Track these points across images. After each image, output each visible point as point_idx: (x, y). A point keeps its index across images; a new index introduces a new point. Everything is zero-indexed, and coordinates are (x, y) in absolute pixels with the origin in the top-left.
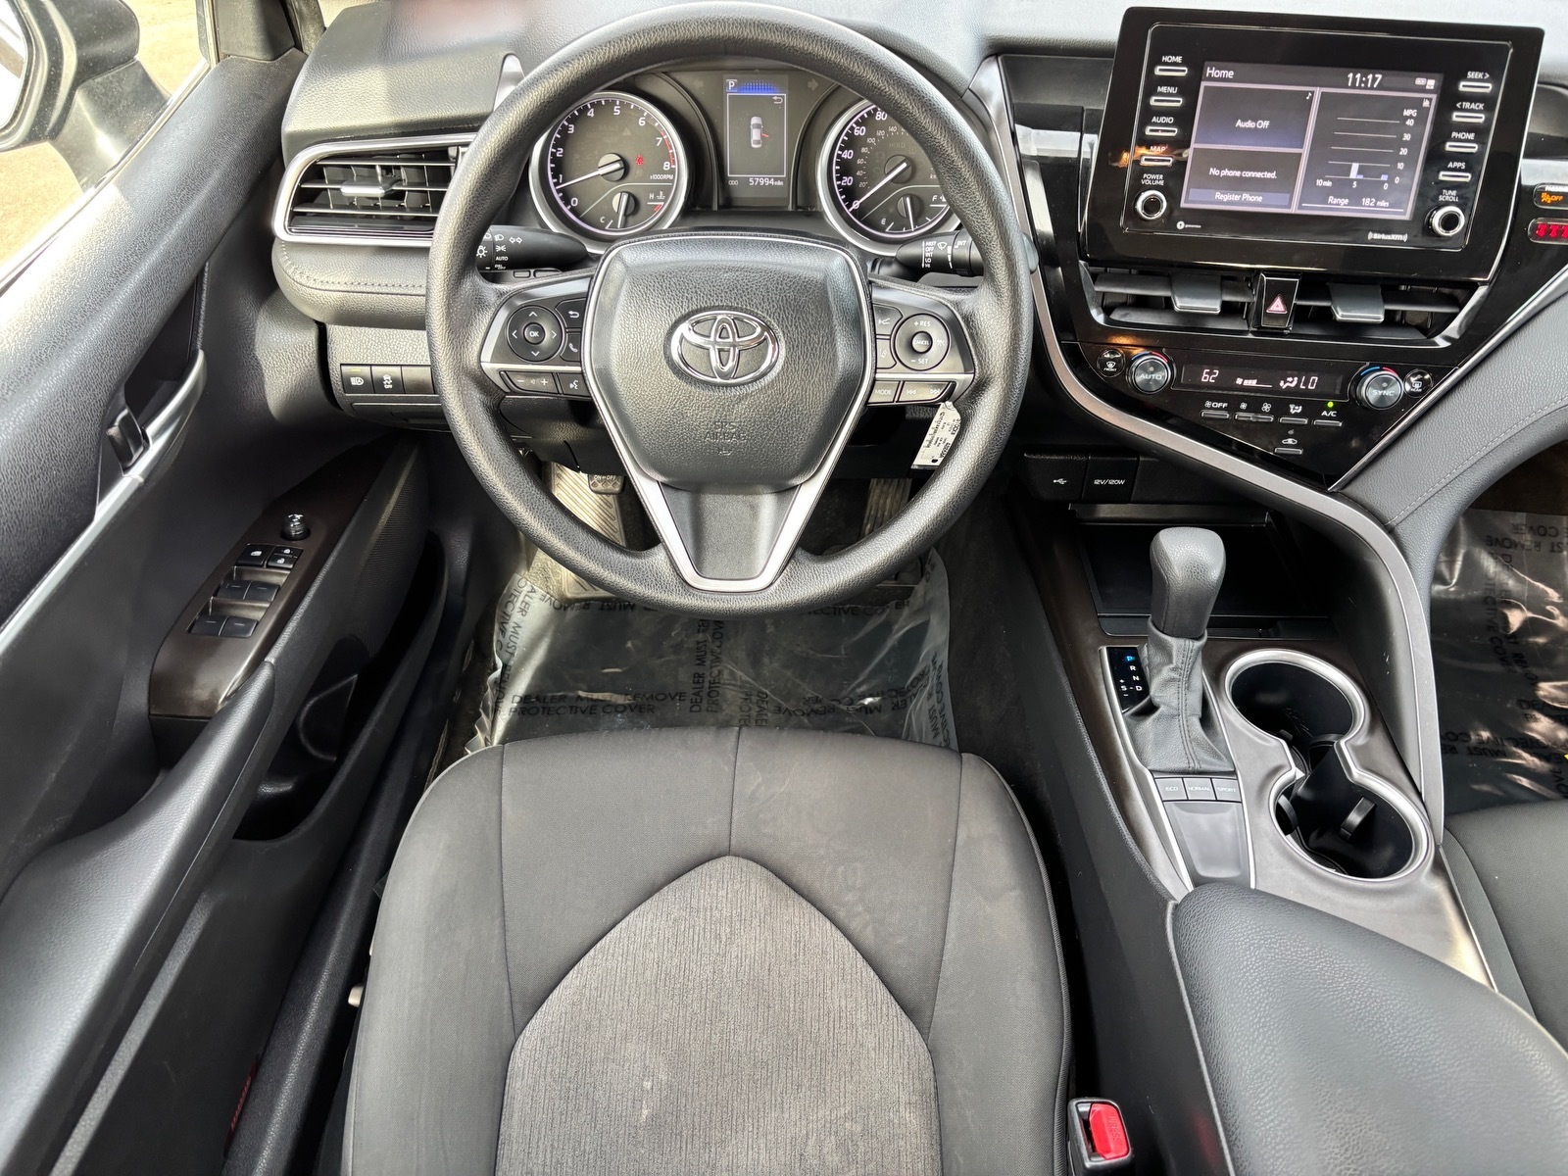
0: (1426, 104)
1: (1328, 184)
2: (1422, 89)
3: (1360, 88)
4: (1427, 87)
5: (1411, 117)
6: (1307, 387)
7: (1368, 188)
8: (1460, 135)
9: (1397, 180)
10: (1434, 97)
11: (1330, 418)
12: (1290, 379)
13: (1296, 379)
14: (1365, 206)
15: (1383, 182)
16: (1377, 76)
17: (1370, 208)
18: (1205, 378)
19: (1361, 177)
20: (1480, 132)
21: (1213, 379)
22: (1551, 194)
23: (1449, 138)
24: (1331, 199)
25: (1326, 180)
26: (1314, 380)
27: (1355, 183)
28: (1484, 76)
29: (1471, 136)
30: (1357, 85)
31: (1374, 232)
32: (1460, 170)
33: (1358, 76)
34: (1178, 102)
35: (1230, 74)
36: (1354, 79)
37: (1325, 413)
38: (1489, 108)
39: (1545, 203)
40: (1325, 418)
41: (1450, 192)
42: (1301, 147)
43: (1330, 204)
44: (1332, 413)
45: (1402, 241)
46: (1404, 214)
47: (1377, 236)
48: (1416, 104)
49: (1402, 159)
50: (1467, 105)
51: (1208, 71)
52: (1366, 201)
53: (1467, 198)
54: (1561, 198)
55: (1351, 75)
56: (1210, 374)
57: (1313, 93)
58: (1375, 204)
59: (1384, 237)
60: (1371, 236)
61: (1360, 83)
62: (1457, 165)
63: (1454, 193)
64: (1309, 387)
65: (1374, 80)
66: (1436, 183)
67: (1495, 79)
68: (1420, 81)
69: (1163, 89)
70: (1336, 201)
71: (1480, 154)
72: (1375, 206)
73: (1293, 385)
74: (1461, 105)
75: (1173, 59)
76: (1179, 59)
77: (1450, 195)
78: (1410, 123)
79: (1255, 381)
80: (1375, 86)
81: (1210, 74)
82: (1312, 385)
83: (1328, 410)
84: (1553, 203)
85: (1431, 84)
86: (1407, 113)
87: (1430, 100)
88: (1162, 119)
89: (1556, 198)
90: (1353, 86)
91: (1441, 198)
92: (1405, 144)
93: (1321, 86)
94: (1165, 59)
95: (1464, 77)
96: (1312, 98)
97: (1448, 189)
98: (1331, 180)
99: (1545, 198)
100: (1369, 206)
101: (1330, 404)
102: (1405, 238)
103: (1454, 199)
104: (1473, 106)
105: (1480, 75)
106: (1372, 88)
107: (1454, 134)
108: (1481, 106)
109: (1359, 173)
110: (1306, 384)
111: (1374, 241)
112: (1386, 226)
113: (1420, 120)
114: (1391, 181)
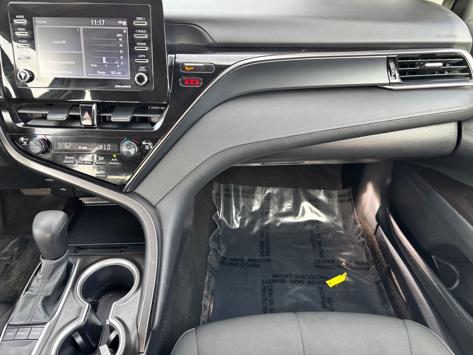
0: (125, 31)
1: (96, 66)
2: (122, 25)
3: (97, 26)
4: (124, 25)
5: (120, 37)
6: (107, 149)
7: (111, 67)
8: (140, 44)
9: (122, 63)
10: (127, 28)
11: (115, 161)
12: (100, 146)
13: (102, 146)
14: (112, 74)
15: (117, 64)
16: (102, 21)
17: (115, 75)
18: (66, 147)
19: (107, 63)
20: (147, 41)
21: (69, 147)
22: (189, 67)
23: (136, 45)
24: (98, 72)
25: (94, 64)
26: (109, 146)
27: (106, 65)
28: (143, 19)
29: (145, 44)
30: (96, 25)
31: (117, 85)
32: (143, 58)
33: (95, 21)
34: (26, 34)
35: (45, 22)
36: (94, 23)
37: (113, 159)
38: (148, 32)
39: (187, 71)
40: (113, 161)
41: (142, 67)
42: (81, 51)
43: (99, 74)
44: (116, 159)
45: (129, 88)
46: (128, 77)
47: (119, 86)
48: (121, 32)
49: (121, 54)
50: (139, 31)
51: (37, 21)
52: (112, 72)
53: (149, 69)
54: (193, 68)
55: (92, 21)
56: (68, 145)
57: (79, 28)
58: (116, 73)
59: (121, 86)
60: (116, 86)
61: (97, 24)
62: (143, 56)
63: (144, 67)
64: (108, 149)
65: (102, 22)
66: (135, 64)
67: (147, 20)
68: (120, 22)
69: (20, 29)
70: (100, 73)
71: (149, 50)
72: (116, 74)
73: (101, 148)
74: (137, 31)
75: (20, 17)
76: (23, 17)
77: (143, 68)
78: (120, 39)
79: (86, 147)
80: (103, 25)
81: (38, 22)
82: (109, 148)
83: (114, 158)
84: (190, 70)
85: (125, 23)
86: (118, 35)
87: (126, 30)
88: (22, 41)
89: (191, 68)
90: (94, 25)
91: (139, 70)
92: (121, 49)
93: (82, 26)
94: (17, 17)
95: (136, 20)
96: (79, 30)
97: (141, 66)
98: (96, 64)
99: (187, 68)
100: (114, 74)
101: (115, 156)
102: (130, 87)
103: (144, 70)
104: (142, 31)
105: (142, 18)
106: (102, 26)
107: (138, 43)
108: (145, 31)
109: (106, 61)
110: (106, 148)
111: (117, 88)
112: (121, 82)
113: (124, 38)
114: (119, 64)
